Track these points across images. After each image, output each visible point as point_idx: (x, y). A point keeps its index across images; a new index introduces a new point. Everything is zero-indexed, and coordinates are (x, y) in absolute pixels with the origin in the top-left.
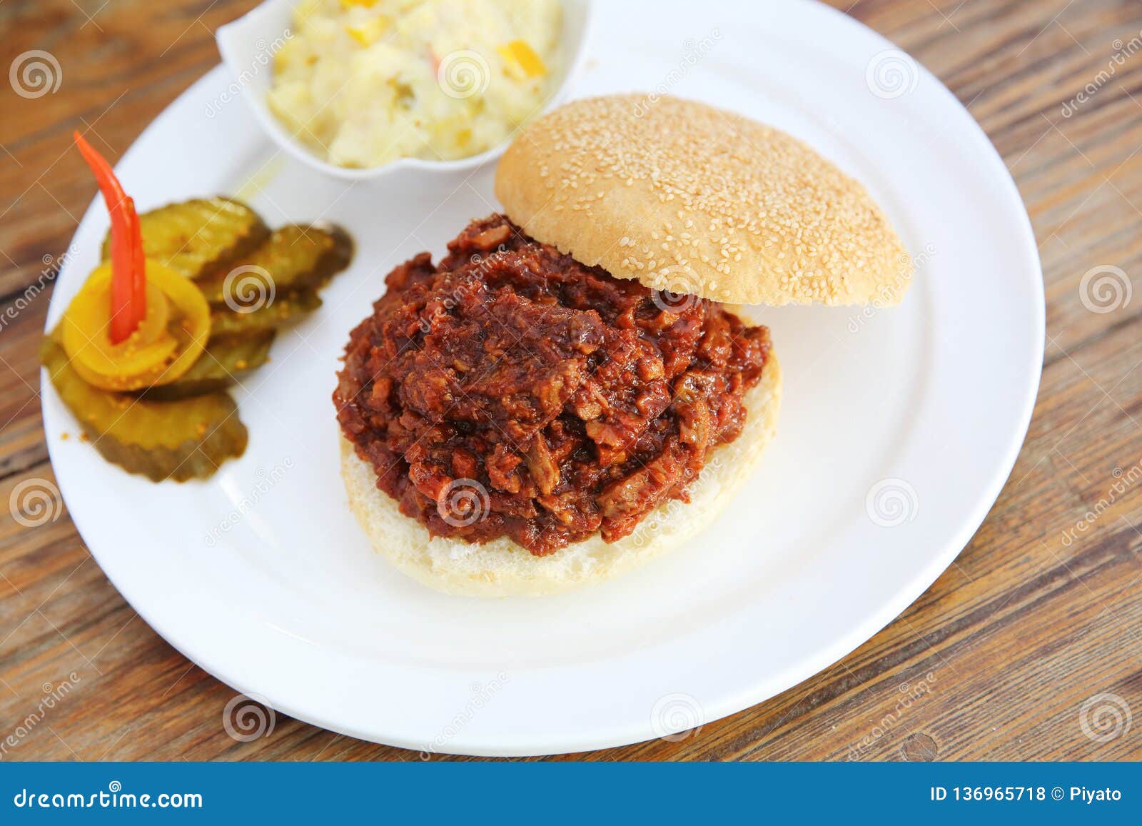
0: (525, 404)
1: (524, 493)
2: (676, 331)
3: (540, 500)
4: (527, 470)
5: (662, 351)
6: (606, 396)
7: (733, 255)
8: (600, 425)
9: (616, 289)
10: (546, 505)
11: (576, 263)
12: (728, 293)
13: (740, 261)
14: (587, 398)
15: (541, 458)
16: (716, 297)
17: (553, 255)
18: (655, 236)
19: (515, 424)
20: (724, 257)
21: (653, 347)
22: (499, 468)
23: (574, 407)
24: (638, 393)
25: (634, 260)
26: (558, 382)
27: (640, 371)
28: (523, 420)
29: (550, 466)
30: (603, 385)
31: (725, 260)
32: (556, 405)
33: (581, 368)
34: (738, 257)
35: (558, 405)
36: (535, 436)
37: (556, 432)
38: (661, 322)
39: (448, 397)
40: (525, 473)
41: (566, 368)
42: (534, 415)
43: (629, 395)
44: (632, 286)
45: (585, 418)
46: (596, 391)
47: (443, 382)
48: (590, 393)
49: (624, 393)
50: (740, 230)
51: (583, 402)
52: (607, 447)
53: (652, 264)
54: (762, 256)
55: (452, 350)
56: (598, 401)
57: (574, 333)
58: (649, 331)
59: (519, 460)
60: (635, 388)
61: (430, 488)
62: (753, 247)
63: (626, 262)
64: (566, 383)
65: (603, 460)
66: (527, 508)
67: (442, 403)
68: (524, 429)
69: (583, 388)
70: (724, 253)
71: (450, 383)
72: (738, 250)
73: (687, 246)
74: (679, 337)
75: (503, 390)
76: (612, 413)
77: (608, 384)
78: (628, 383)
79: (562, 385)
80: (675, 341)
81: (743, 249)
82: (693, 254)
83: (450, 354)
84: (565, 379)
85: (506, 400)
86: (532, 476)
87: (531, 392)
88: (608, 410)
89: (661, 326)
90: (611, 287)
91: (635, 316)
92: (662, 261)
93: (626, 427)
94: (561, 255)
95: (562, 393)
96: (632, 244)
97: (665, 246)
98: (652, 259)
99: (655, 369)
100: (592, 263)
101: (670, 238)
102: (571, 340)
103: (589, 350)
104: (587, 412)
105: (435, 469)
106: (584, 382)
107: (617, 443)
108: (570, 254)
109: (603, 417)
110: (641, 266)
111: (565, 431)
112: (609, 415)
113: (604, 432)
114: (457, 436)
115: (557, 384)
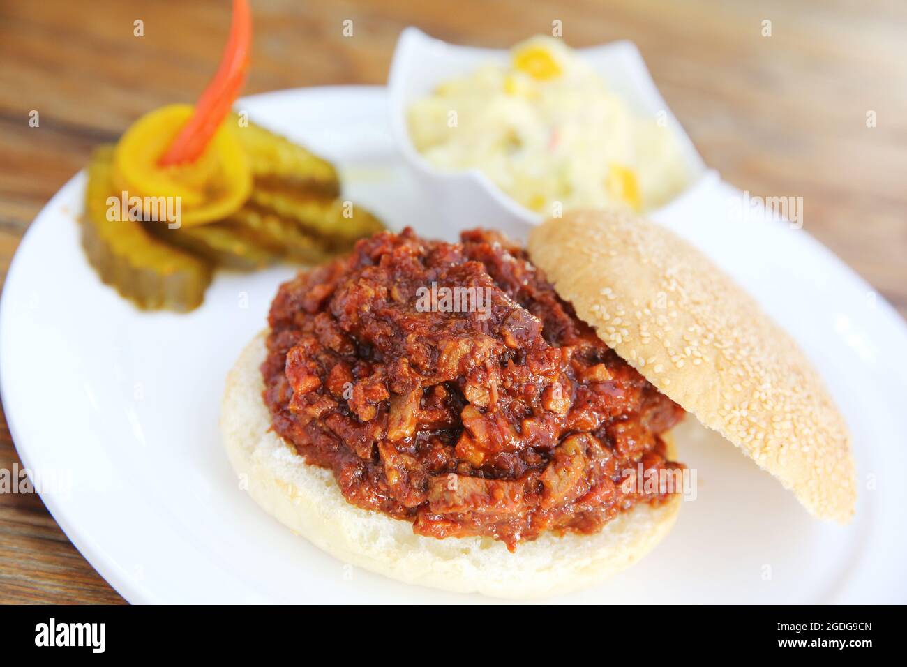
0: (424, 350)
1: (371, 426)
2: (601, 387)
3: (380, 445)
4: (388, 411)
5: (578, 397)
6: (501, 395)
7: (693, 357)
8: (478, 413)
9: (572, 326)
10: (383, 451)
11: (553, 291)
12: (667, 382)
13: (697, 366)
14: (483, 379)
15: (406, 405)
16: (655, 380)
17: (540, 278)
18: (636, 303)
19: (404, 362)
20: (685, 353)
21: (571, 387)
22: (365, 390)
23: (466, 381)
24: (531, 414)
25: (604, 309)
26: (466, 346)
27: (546, 393)
28: (415, 366)
29: (409, 416)
30: (505, 381)
31: (684, 356)
32: (452, 367)
33: (494, 351)
34: (698, 362)
35: (453, 369)
36: (414, 383)
37: (436, 396)
38: (592, 373)
39: (366, 308)
40: (384, 412)
41: (481, 340)
42: (428, 366)
43: (521, 411)
44: (587, 331)
45: (469, 399)
46: (494, 380)
47: (371, 293)
48: (488, 377)
49: (520, 405)
50: (715, 347)
51: (476, 381)
52: (471, 436)
53: (618, 321)
54: (720, 376)
55: (399, 280)
56: (490, 390)
57: (510, 320)
58: (578, 375)
59: (387, 395)
60: (532, 409)
61: (295, 376)
62: (717, 365)
63: (596, 307)
64: (472, 353)
65: (459, 445)
66: (364, 445)
67: (358, 311)
68: (410, 372)
69: (484, 368)
70: (688, 350)
71: (376, 298)
72: (702, 358)
73: (659, 326)
74: (599, 393)
75: (415, 326)
76: (495, 410)
77: (509, 384)
78: (528, 398)
79: (468, 351)
80: (594, 395)
81: (707, 359)
82: (659, 334)
83: (395, 281)
84: (474, 348)
85: (411, 338)
86: (388, 417)
87: (437, 343)
88: (494, 406)
89: (591, 377)
90: (570, 322)
91: (574, 356)
92: (628, 323)
93: (500, 429)
94: (546, 282)
95: (463, 361)
96: (611, 297)
97: (639, 314)
98: (621, 317)
99: (560, 403)
100: (566, 297)
101: (647, 311)
102: (502, 324)
103: (512, 342)
104: (474, 394)
105: (312, 364)
106: (489, 364)
107: (481, 437)
108: (554, 283)
109: (485, 410)
110: (607, 317)
111: (444, 402)
112: (491, 411)
113: (477, 420)
114: (351, 355)
115: (464, 347)
